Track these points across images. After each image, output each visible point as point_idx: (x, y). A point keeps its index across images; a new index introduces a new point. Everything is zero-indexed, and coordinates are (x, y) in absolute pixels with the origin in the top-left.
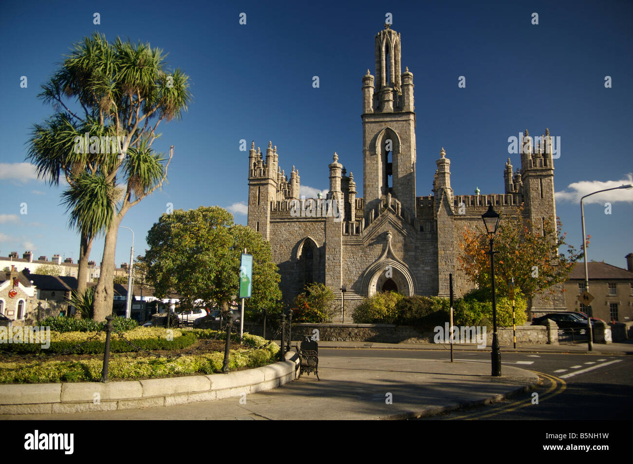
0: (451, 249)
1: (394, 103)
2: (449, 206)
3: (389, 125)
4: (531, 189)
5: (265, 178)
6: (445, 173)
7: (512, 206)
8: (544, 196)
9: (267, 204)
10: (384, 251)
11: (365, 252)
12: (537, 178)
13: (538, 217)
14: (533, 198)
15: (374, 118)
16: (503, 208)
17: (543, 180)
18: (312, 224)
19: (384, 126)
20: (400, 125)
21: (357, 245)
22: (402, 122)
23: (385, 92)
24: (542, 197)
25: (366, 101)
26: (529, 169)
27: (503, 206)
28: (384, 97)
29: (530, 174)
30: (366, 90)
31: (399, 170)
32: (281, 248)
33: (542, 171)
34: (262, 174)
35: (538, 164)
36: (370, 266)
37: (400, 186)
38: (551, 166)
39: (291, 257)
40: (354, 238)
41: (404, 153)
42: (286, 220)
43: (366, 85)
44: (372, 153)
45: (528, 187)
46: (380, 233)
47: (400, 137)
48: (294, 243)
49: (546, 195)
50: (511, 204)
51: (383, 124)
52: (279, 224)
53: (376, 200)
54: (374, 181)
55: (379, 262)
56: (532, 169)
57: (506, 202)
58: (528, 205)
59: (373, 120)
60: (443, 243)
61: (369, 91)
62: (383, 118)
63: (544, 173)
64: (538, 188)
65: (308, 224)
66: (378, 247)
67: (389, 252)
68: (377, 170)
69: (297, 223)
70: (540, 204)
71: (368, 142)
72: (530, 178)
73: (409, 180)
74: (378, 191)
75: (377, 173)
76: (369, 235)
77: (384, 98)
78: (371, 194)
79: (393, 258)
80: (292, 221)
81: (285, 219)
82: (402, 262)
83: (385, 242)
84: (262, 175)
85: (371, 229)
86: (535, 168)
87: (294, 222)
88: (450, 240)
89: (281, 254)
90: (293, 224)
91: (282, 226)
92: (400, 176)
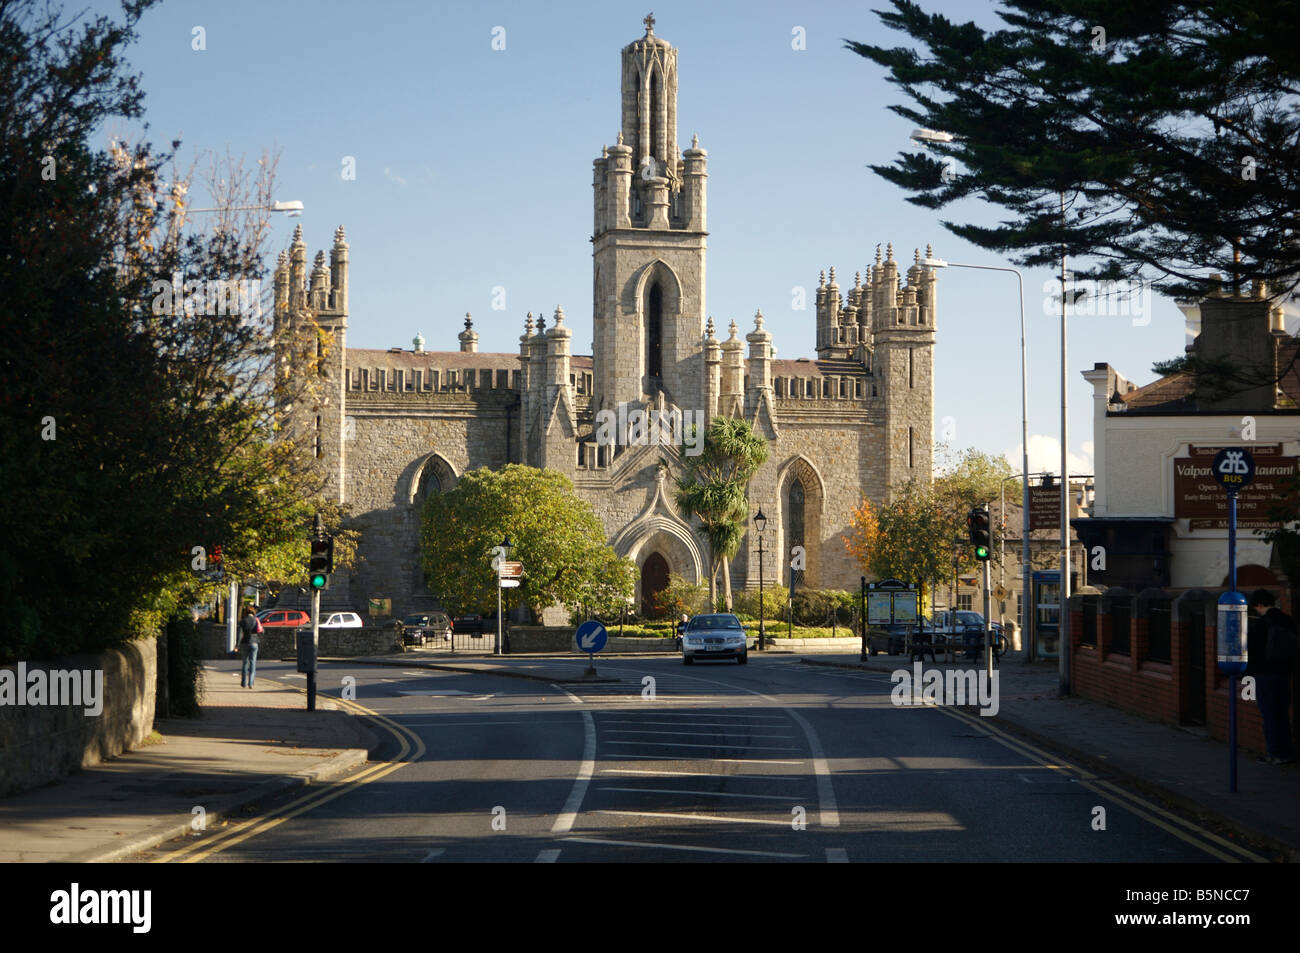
0: (772, 500)
1: (669, 210)
2: (770, 423)
3: (660, 256)
4: (892, 369)
5: (334, 313)
6: (763, 360)
7: (853, 401)
8: (915, 385)
9: (340, 374)
10: (649, 500)
11: (616, 503)
12: (905, 348)
13: (902, 426)
14: (893, 388)
15: (633, 239)
16: (837, 405)
17: (914, 352)
18: (443, 425)
19: (651, 257)
20: (682, 257)
21: (602, 488)
22: (685, 252)
23: (657, 187)
24: (911, 387)
25: (618, 202)
26: (891, 327)
27: (836, 400)
28: (654, 196)
29: (892, 338)
30: (619, 177)
31: (678, 346)
32: (373, 475)
33: (916, 332)
34: (327, 304)
35: (908, 320)
36: (625, 528)
37: (680, 378)
38: (931, 324)
39: (395, 497)
40: (595, 475)
41: (687, 314)
42: (383, 414)
43: (618, 166)
44: (629, 309)
45: (886, 364)
46: (643, 467)
47: (682, 282)
48: (402, 465)
49: (918, 383)
50: (852, 396)
51: (650, 252)
52: (366, 422)
53: (634, 402)
54: (631, 365)
55: (640, 520)
56: (897, 328)
57: (843, 393)
58: (884, 402)
59: (631, 243)
60: (757, 490)
61: (623, 180)
62: (650, 239)
63: (918, 339)
64: (904, 368)
65: (433, 422)
66: (638, 494)
67: (660, 503)
68: (637, 343)
69: (408, 420)
70: (906, 401)
71: (620, 288)
72: (891, 345)
73: (695, 366)
74: (637, 384)
75: (637, 349)
76: (624, 470)
77: (653, 200)
78: (624, 391)
79: (667, 514)
80: (398, 417)
81: (381, 410)
82: (682, 522)
83: (653, 483)
84: (327, 307)
85: (628, 459)
86: (903, 327)
87: (402, 417)
88: (771, 485)
89: (372, 490)
90: (399, 422)
91: (374, 427)
92: (680, 358)
